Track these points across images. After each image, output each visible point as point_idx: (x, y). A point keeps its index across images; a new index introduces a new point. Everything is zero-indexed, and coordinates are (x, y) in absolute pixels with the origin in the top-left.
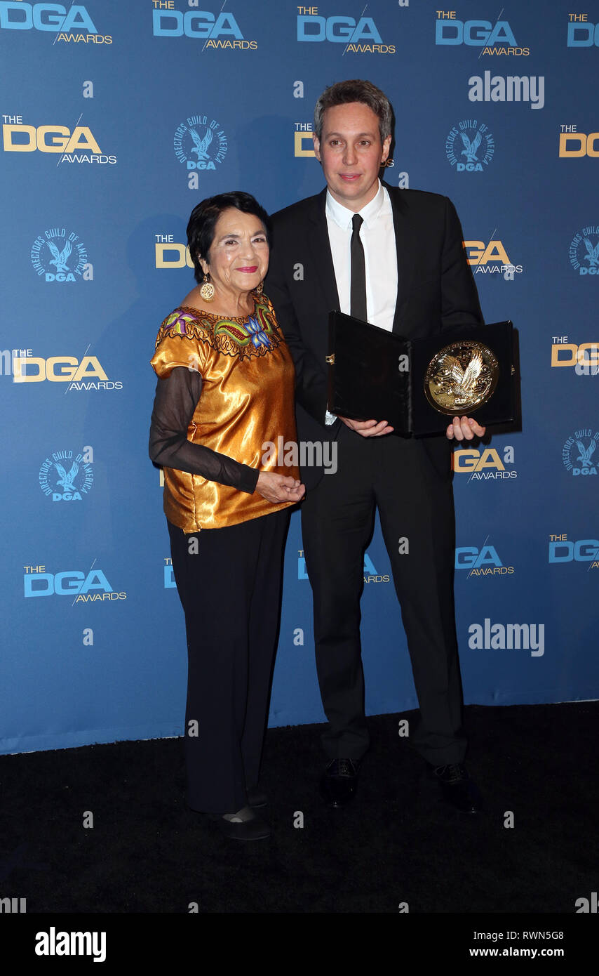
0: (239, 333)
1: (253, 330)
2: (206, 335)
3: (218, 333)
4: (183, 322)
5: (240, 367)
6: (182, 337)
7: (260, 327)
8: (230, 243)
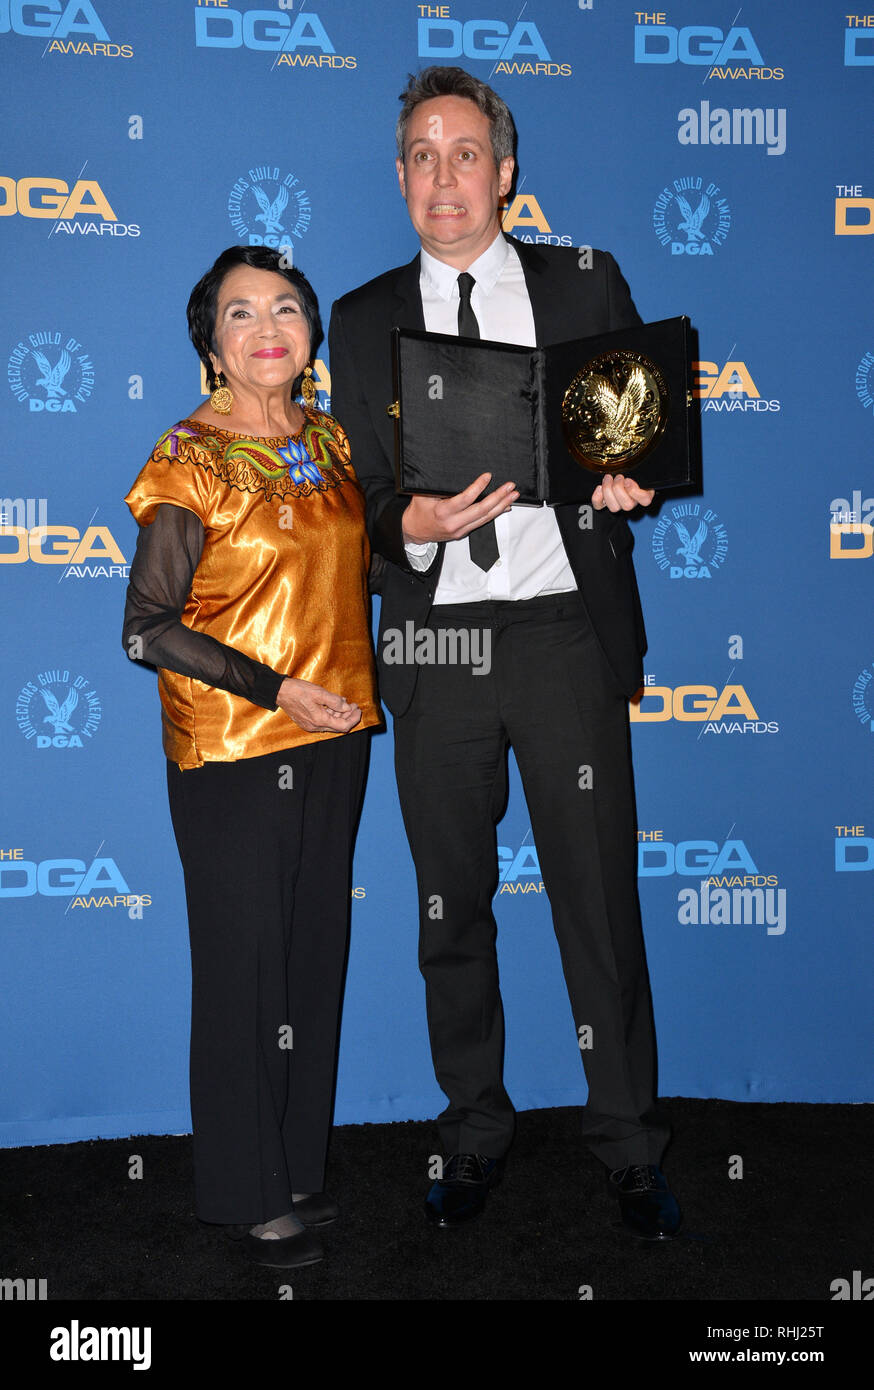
0: (268, 460)
1: (293, 457)
2: (209, 458)
3: (232, 458)
4: (175, 440)
5: (265, 510)
6: (172, 461)
7: (309, 456)
8: (238, 315)
